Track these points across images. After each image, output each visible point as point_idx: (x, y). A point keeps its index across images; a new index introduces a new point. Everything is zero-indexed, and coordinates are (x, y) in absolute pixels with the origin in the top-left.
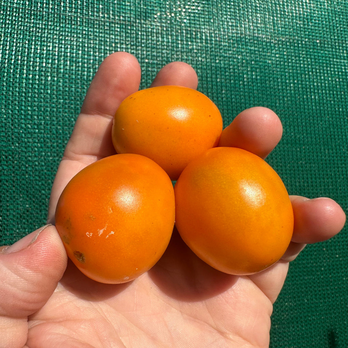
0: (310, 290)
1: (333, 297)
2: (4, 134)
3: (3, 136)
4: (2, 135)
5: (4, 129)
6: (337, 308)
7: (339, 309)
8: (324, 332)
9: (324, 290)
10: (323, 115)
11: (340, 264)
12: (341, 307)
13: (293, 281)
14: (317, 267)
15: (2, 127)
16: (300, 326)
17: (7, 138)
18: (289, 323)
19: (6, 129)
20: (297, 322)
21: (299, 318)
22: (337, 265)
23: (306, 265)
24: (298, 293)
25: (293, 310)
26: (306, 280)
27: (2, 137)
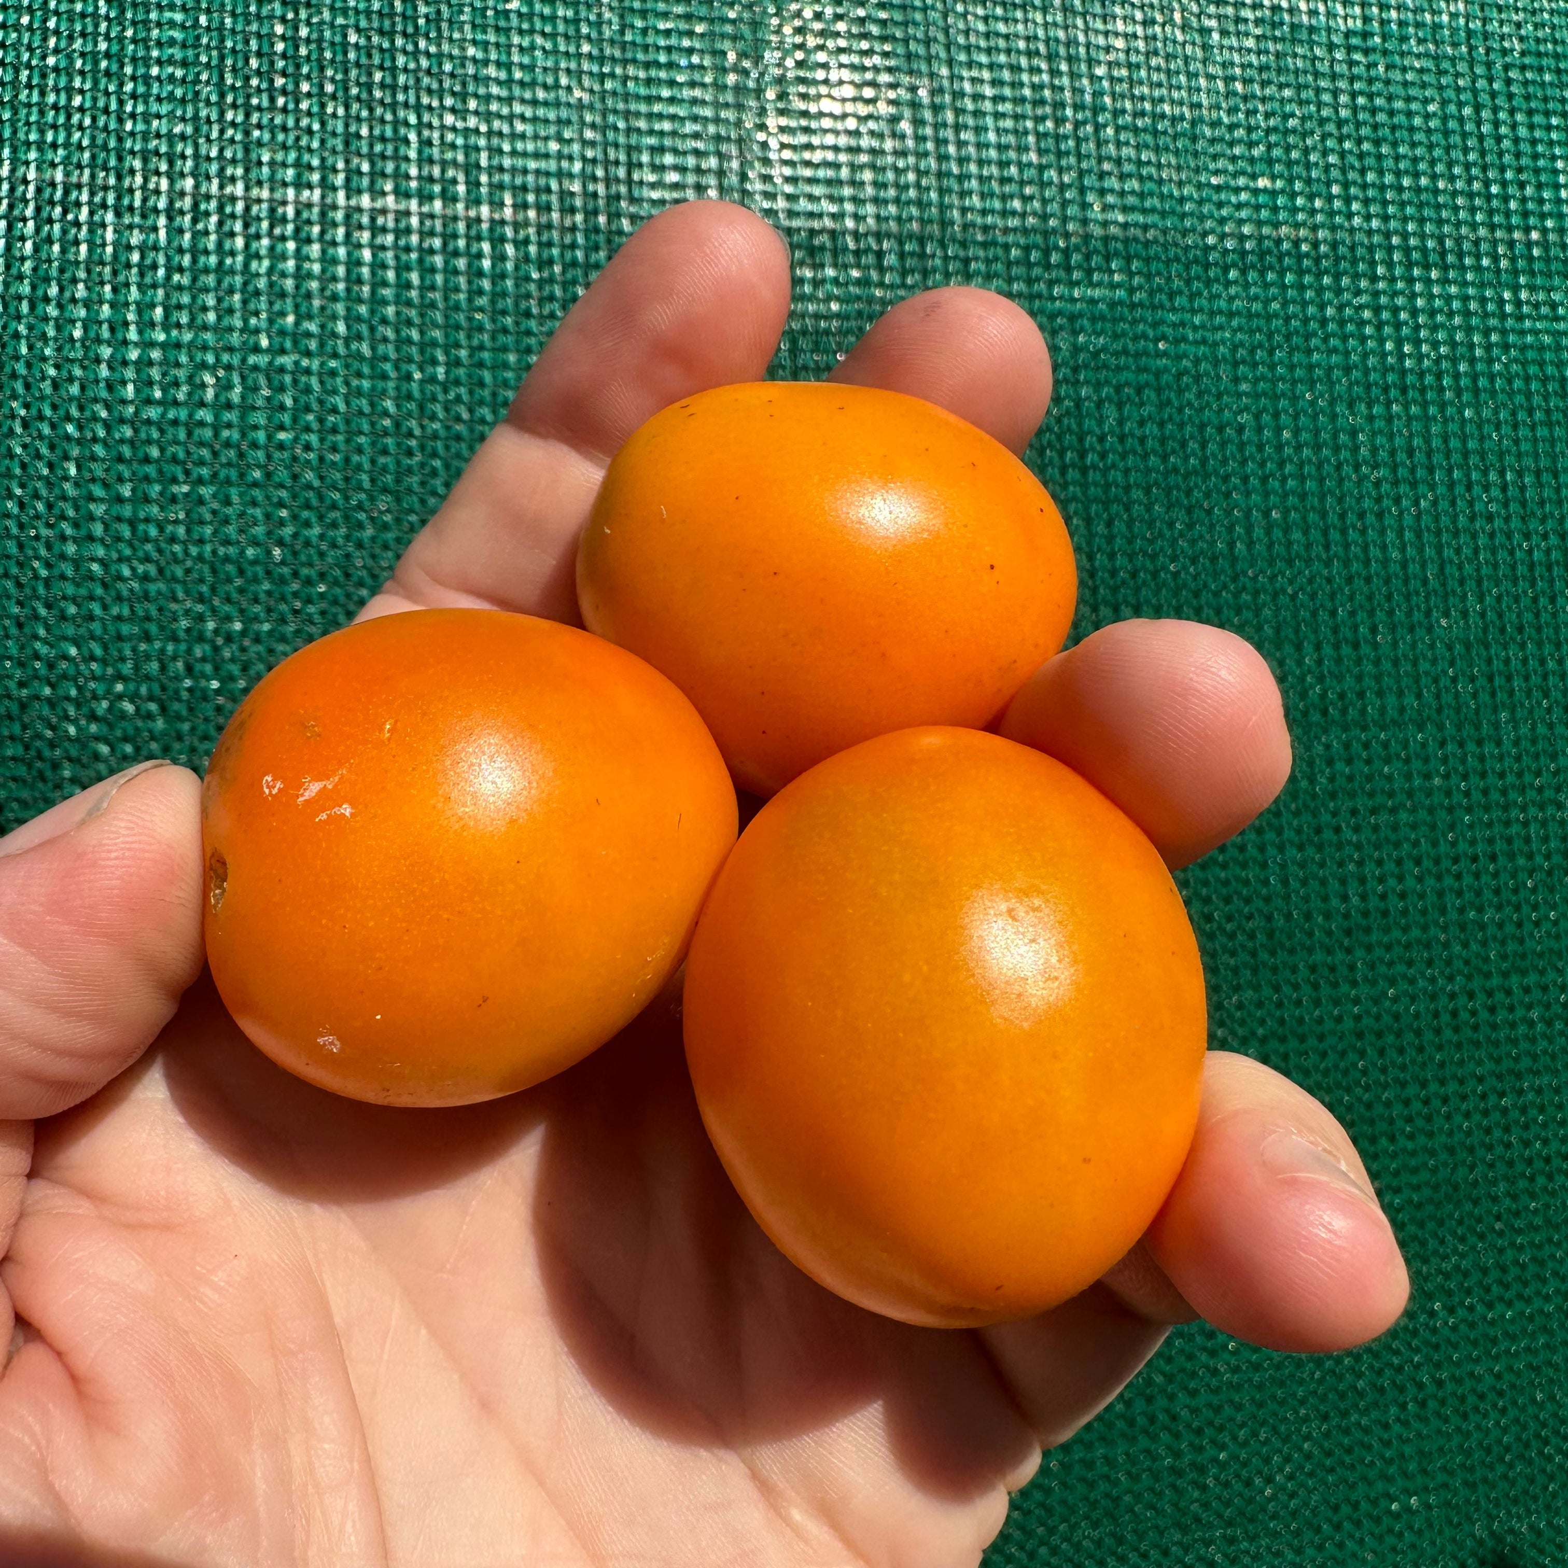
1: (1504, 1411)
2: (20, 751)
3: (13, 758)
4: (9, 753)
5: (17, 729)
6: (1521, 1457)
7: (1530, 1462)
9: (1459, 1381)
10: (1452, 584)
11: (1534, 1259)
12: (1541, 1453)
15: (10, 717)
16: (1350, 1544)
17: (30, 766)
19: (25, 727)
20: (1338, 1527)
21: (1345, 1508)
22: (1523, 1267)
24: (1342, 1395)
27: (11, 764)
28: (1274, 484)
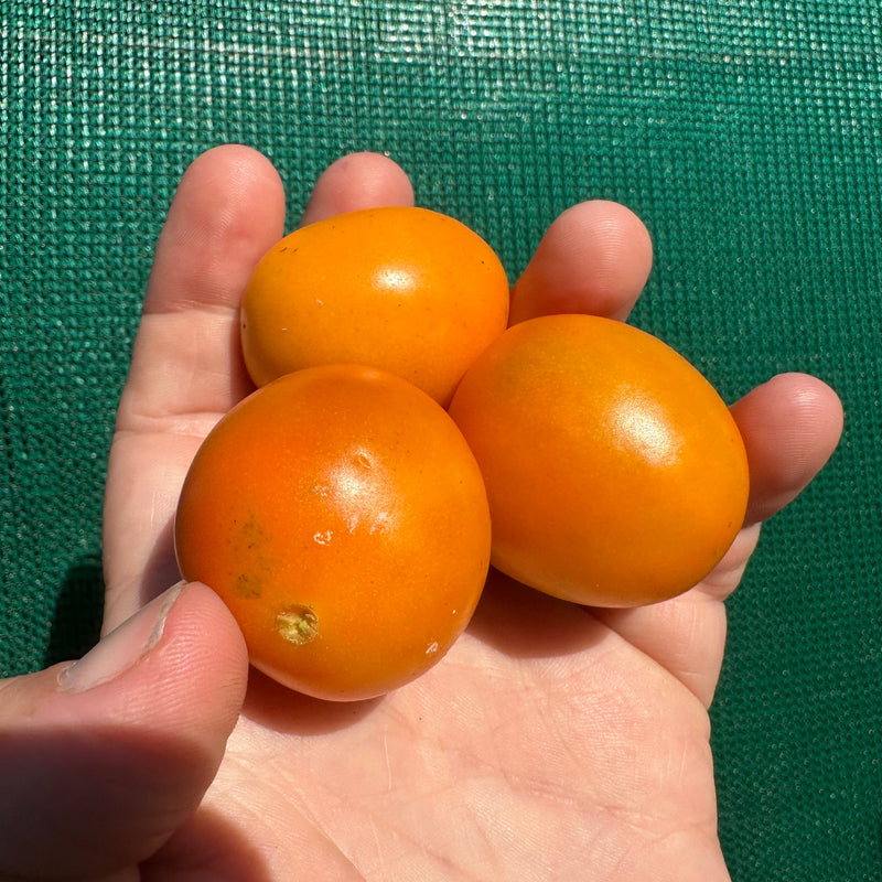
0: (832, 727)
5: (29, 370)
8: (871, 828)
13: (789, 706)
14: (852, 667)
16: (807, 818)
17: (37, 392)
18: (778, 812)
19: (33, 369)
20: (801, 808)
21: (805, 798)
23: (824, 663)
24: (803, 735)
25: (790, 779)
26: (822, 702)
28: (765, 206)
